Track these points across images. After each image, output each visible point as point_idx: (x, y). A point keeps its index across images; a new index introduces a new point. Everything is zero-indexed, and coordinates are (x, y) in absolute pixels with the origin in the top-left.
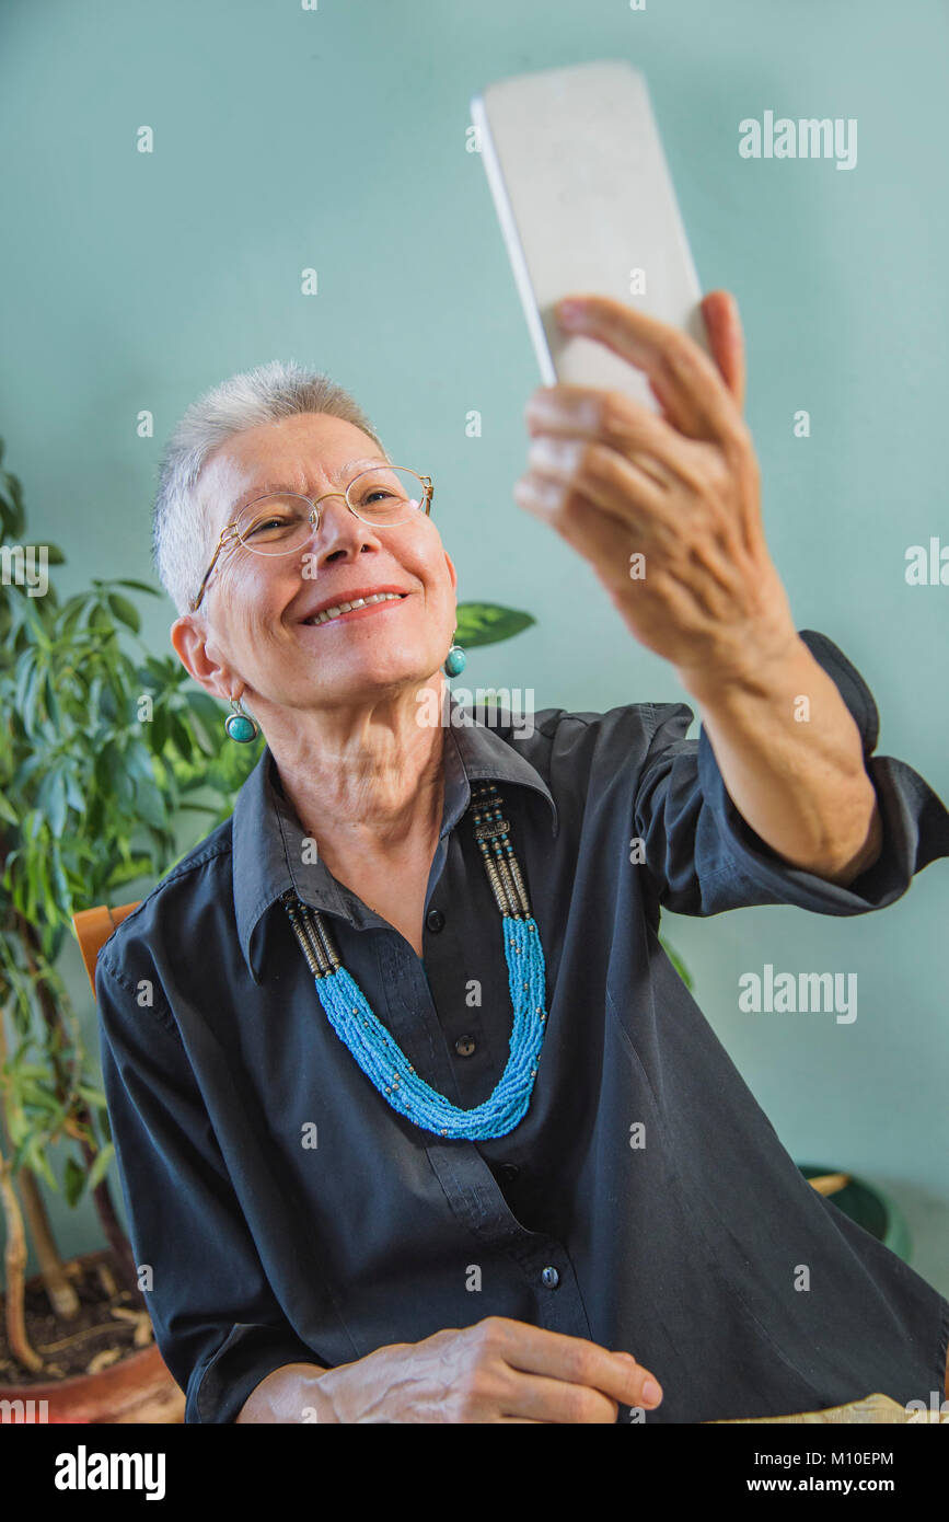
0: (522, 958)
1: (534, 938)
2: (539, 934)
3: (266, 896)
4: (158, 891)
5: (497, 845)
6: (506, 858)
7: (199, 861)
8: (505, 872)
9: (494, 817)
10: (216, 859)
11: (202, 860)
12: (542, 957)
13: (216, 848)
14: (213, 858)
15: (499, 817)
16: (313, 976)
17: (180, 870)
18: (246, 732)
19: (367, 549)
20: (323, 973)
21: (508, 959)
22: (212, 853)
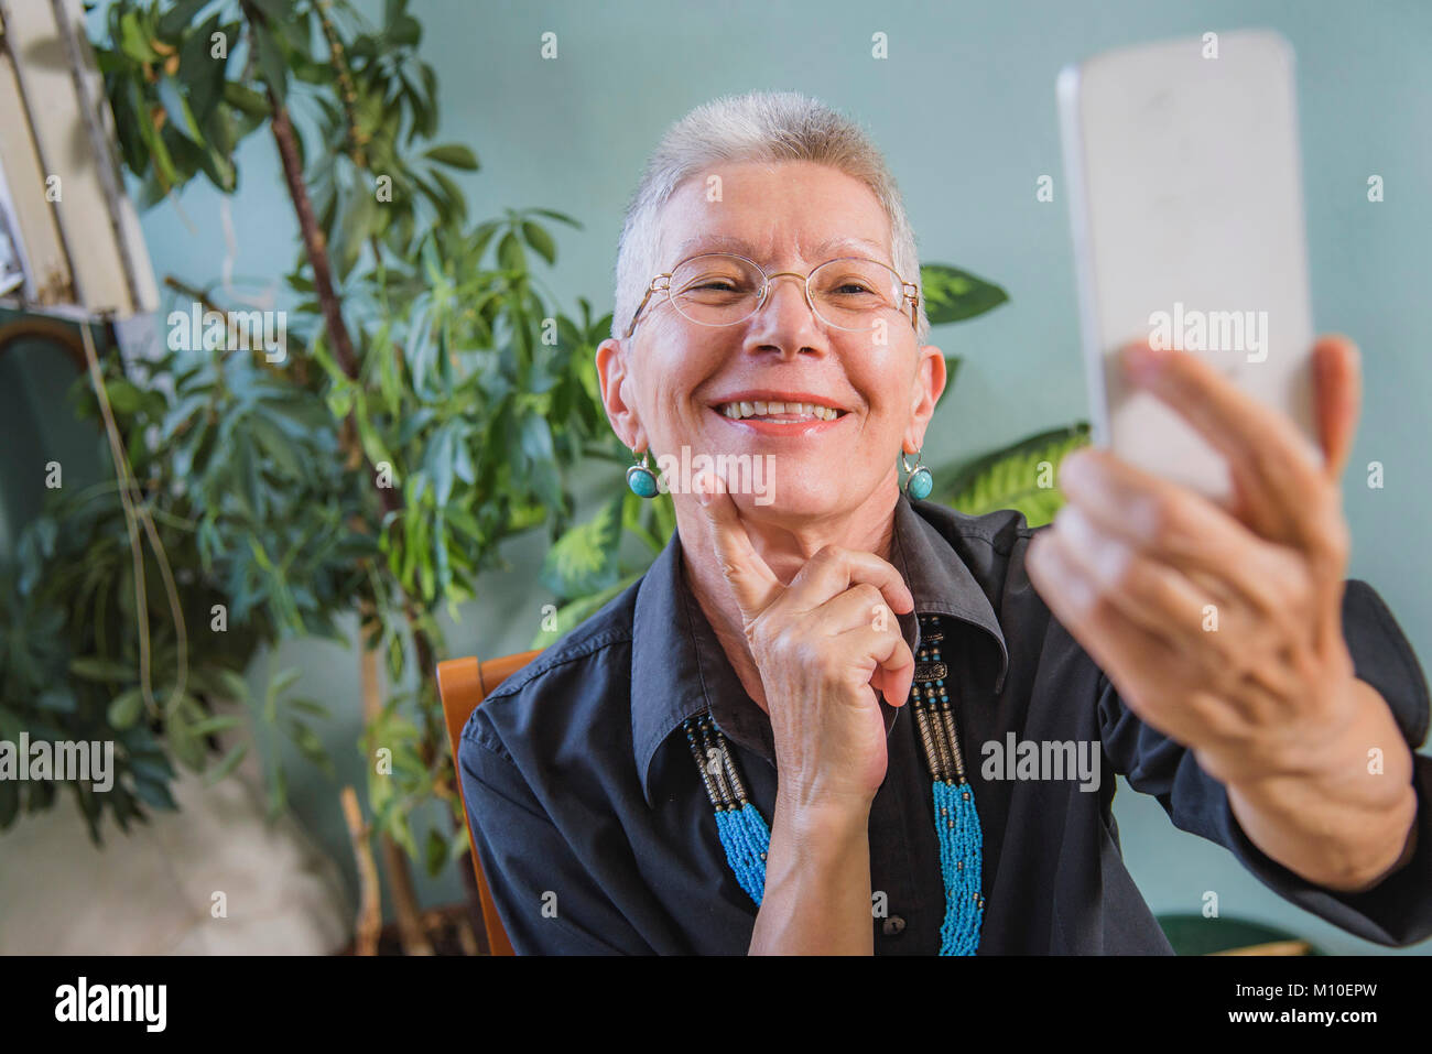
0: (955, 833)
1: (970, 809)
2: (975, 803)
3: (674, 712)
4: (537, 677)
5: (931, 692)
6: (940, 709)
7: (588, 647)
8: (938, 727)
9: (930, 656)
10: (608, 648)
11: (592, 647)
12: (979, 830)
13: (608, 635)
14: (605, 647)
15: (936, 658)
16: (712, 808)
17: (566, 655)
18: (648, 488)
19: (808, 351)
20: (725, 807)
21: (939, 830)
22: (604, 641)
